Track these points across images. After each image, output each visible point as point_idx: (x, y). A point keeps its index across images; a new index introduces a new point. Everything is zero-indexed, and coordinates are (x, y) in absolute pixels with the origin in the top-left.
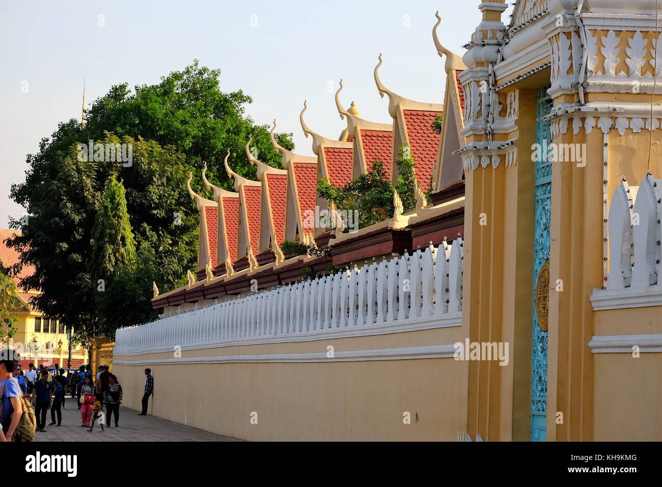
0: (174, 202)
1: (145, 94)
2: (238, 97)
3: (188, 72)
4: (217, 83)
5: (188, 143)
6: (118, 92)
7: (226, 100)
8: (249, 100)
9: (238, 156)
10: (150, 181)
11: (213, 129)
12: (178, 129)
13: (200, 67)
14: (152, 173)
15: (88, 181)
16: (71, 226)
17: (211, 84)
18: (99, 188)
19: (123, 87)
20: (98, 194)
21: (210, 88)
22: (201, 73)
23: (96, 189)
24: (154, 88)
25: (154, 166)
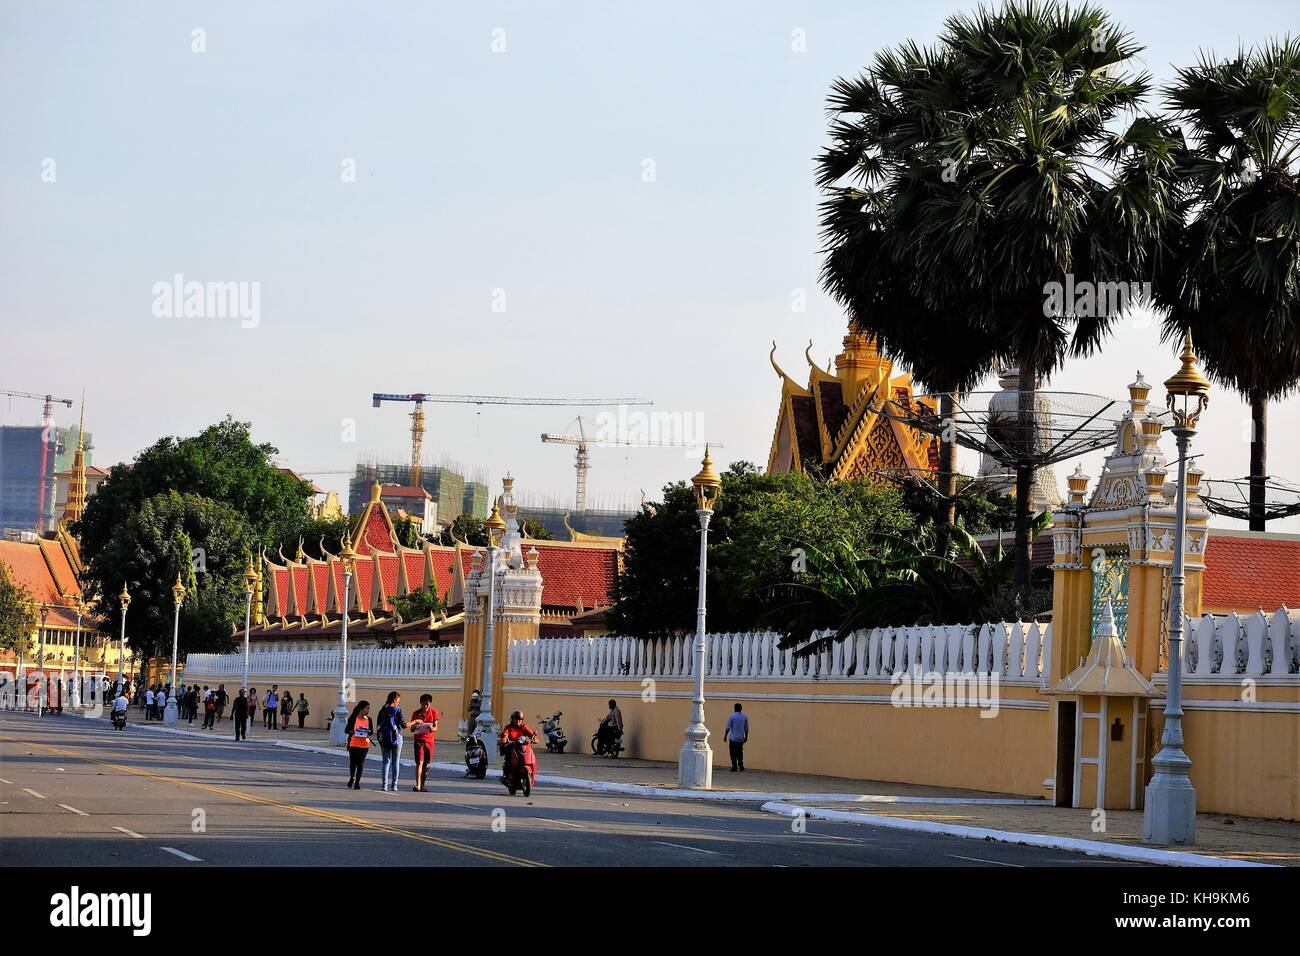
0: (226, 549)
1: (188, 445)
2: (267, 448)
3: (222, 425)
4: (248, 435)
5: (224, 490)
6: (163, 444)
7: (258, 452)
8: (277, 451)
9: (266, 502)
10: (207, 532)
11: (246, 478)
12: (216, 479)
13: (233, 422)
14: (210, 526)
15: (159, 533)
16: (142, 566)
17: (243, 436)
18: (165, 537)
19: (168, 439)
20: (166, 542)
21: (242, 440)
22: (234, 426)
23: (164, 538)
24: (195, 440)
25: (212, 520)
